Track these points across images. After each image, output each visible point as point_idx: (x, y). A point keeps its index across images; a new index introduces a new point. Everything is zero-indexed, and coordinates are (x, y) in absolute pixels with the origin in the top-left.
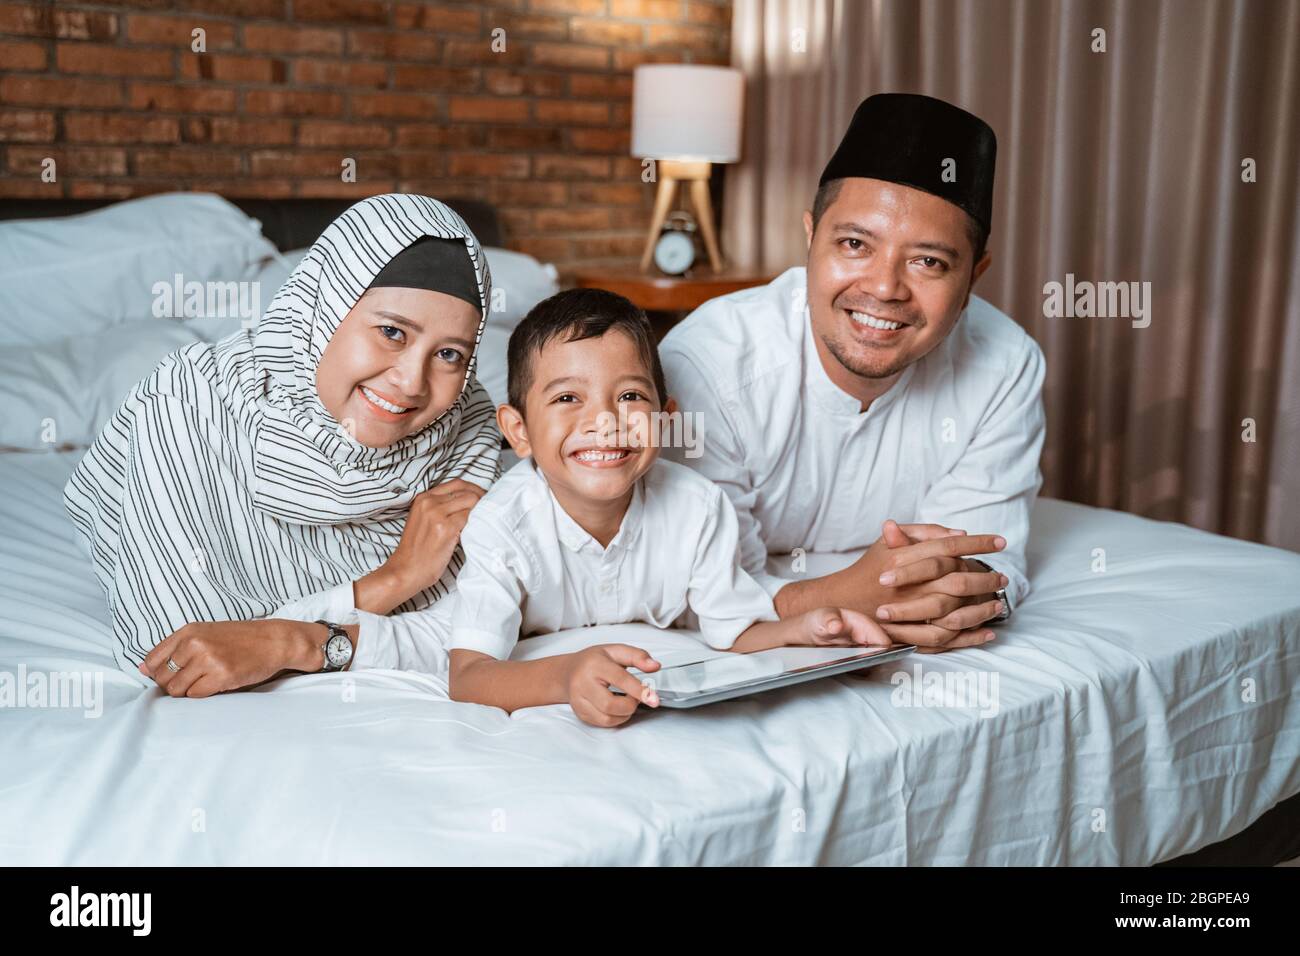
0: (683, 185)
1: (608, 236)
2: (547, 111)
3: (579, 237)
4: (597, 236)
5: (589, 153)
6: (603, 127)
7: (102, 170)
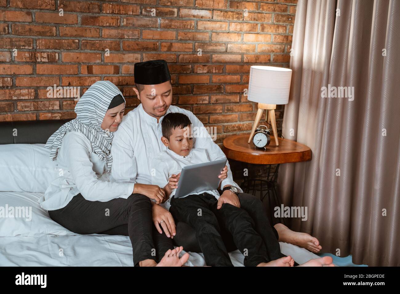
0: (266, 112)
1: (237, 124)
2: (216, 79)
3: (226, 124)
4: (233, 124)
5: (232, 93)
6: (238, 83)
7: (50, 108)
